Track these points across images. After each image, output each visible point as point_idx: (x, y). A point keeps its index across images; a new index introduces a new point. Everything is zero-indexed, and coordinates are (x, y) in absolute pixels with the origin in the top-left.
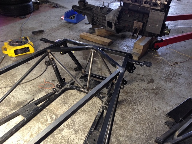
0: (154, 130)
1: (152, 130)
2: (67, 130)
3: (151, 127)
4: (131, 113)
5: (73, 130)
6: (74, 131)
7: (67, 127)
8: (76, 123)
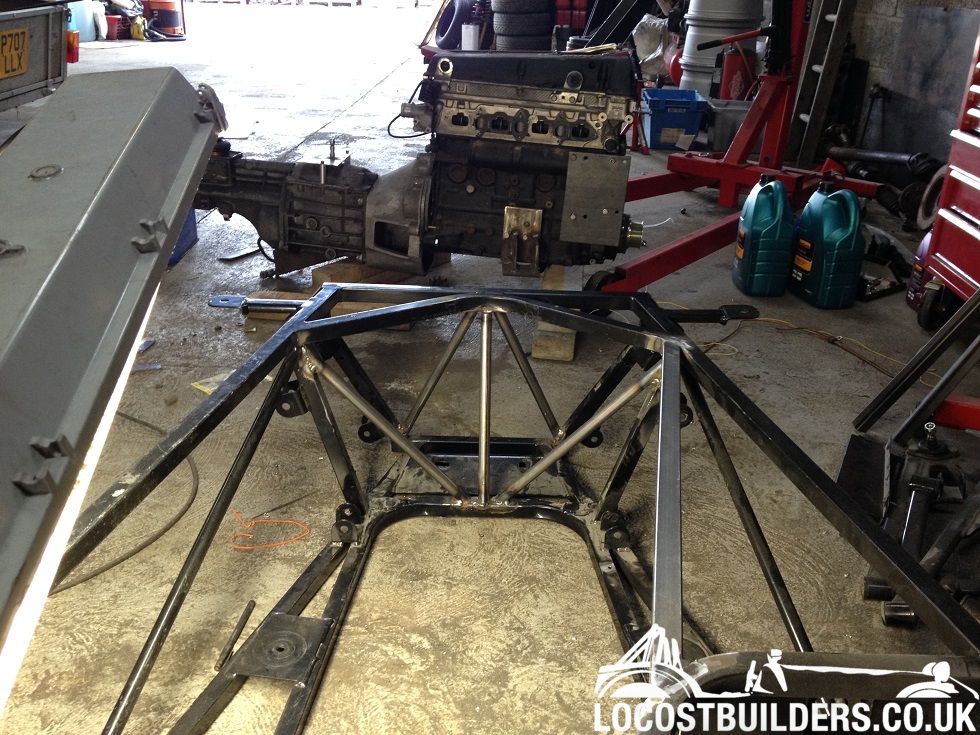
0: (826, 566)
1: (823, 568)
2: (524, 669)
3: (810, 559)
4: (708, 536)
5: (549, 660)
6: (552, 664)
7: (513, 661)
8: (538, 634)
